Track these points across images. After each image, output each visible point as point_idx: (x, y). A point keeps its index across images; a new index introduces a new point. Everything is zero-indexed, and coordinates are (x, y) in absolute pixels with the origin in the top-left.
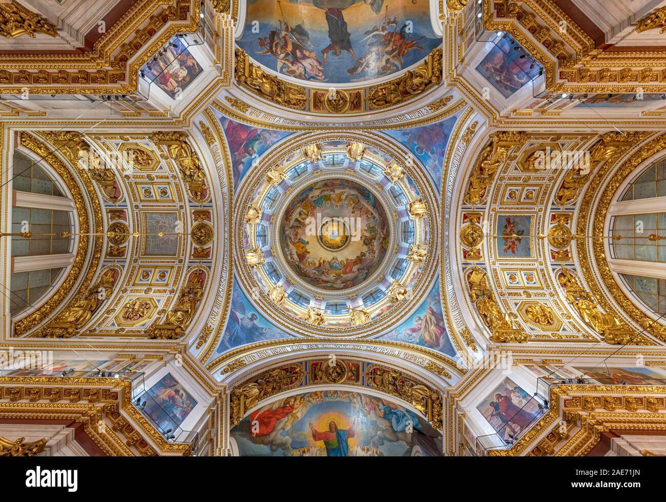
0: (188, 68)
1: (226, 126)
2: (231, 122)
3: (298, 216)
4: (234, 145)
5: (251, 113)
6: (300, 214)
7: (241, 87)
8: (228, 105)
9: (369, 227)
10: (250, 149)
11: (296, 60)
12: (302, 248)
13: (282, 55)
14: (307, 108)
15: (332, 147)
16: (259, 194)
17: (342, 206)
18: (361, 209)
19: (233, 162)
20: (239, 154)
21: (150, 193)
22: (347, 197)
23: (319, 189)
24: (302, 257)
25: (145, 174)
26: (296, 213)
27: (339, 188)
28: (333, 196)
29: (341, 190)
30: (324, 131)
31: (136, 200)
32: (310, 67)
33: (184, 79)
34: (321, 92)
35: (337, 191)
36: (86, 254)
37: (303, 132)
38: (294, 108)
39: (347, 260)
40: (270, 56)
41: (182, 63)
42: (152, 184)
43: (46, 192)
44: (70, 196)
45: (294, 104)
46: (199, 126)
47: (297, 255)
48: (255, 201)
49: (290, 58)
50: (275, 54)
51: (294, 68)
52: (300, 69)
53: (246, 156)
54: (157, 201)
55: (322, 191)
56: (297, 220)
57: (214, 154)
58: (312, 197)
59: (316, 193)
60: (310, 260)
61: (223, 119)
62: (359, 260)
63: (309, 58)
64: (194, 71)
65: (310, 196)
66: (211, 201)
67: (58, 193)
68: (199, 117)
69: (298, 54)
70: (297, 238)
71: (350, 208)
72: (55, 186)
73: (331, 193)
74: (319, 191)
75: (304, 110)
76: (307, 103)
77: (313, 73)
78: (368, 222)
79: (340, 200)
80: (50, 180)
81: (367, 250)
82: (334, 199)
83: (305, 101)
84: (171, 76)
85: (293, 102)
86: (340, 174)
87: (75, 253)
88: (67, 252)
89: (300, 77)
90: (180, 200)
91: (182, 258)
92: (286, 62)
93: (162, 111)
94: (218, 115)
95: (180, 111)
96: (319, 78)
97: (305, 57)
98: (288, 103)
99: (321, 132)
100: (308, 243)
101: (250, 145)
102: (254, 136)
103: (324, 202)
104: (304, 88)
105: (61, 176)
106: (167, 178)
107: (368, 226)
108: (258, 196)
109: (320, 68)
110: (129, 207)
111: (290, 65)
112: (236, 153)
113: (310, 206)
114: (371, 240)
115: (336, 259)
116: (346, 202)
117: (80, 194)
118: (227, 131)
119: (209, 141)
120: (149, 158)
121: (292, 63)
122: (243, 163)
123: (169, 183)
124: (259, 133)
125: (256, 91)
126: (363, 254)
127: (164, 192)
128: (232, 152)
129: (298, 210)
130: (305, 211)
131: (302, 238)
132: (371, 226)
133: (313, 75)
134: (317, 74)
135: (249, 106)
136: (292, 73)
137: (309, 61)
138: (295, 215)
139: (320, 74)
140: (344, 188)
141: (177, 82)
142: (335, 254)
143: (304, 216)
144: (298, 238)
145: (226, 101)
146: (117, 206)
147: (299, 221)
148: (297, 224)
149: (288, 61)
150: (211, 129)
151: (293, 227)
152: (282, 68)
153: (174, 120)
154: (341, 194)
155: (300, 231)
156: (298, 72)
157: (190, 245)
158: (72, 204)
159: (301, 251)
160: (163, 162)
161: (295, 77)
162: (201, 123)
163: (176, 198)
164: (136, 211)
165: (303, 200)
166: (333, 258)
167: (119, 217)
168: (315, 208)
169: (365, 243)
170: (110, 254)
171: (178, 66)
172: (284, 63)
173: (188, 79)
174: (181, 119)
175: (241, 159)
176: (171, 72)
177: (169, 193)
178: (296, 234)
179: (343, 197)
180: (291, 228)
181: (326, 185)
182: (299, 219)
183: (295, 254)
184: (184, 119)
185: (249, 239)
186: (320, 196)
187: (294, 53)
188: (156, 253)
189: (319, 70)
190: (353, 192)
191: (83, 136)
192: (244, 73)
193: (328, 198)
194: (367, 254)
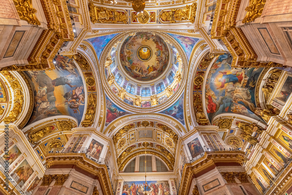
0: (93, 145)
1: (108, 123)
2: (106, 121)
3: (138, 71)
4: (115, 117)
5: (102, 115)
6: (137, 70)
7: (94, 122)
8: (101, 125)
9: (141, 38)
10: (114, 110)
11: (78, 98)
12: (151, 68)
13: (78, 103)
14: (96, 93)
15: (108, 72)
16: (130, 99)
17: (132, 51)
18: (133, 42)
19: (120, 116)
20: (117, 114)
21: (133, 138)
22: (128, 49)
24: (155, 69)
25: (127, 141)
26: (136, 72)
27: (124, 54)
28: (128, 55)
29: (125, 52)
30: (103, 82)
31: (135, 141)
32: (79, 92)
33: (97, 145)
34: (88, 88)
35: (126, 54)
36: (152, 151)
37: (104, 90)
38: (97, 99)
39: (156, 48)
40: (79, 108)
41: (93, 147)
42: (130, 138)
43: (135, 163)
44: (135, 157)
45: (95, 98)
46: (110, 133)
47: (154, 71)
48: (133, 100)
49: (78, 100)
50: (78, 106)
51: (81, 98)
52: (81, 96)
53: (117, 111)
54: (135, 136)
55: (126, 61)
56: (139, 71)
57: (118, 124)
59: (127, 64)
60: (156, 65)
61: (106, 125)
62: (156, 42)
63: (75, 93)
64: (94, 142)
65: (128, 66)
66: (134, 122)
67: (135, 160)
68: (107, 135)
69: (75, 97)
70: (147, 71)
71: (133, 47)
72: (133, 161)
73: (126, 57)
74: (126, 63)
75: (96, 94)
76: (94, 94)
77: (81, 91)
78: (139, 38)
79: (129, 52)
80: (131, 162)
81: (152, 39)
82: (129, 55)
83: (93, 94)
84: (97, 149)
85: (94, 99)
86: (118, 57)
87: (152, 155)
88: (151, 156)
89: (84, 96)
90: (135, 130)
91: (153, 129)
92: (80, 101)
93: (108, 148)
94: (105, 127)
95: (107, 142)
96: (82, 88)
97: (76, 94)
98: (95, 101)
99: (103, 83)
100: (149, 66)
101: (113, 111)
102: (110, 111)
103: (131, 59)
104: (88, 95)
105: (129, 160)
106: (127, 135)
108: (131, 99)
109: (78, 88)
110: (137, 143)
111: (80, 100)
112: (117, 116)
113: (133, 66)
114: (147, 36)
115: (156, 53)
116: (130, 49)
117: (134, 154)
118: (110, 122)
119: (114, 128)
120: (122, 141)
121: (80, 99)
122: (120, 112)
123: (129, 134)
124: (108, 109)
125: (94, 115)
126: (154, 40)
127: (132, 135)
128: (117, 117)
129: (135, 71)
130: (135, 68)
131: (146, 68)
132: (140, 37)
133: (82, 91)
134: (81, 89)
135: (100, 117)
136: (83, 99)
137: (77, 93)
138: (137, 72)
139: (81, 88)
140: (124, 52)
141: (98, 147)
142: (154, 53)
143: (137, 68)
145: (100, 126)
146: (137, 145)
147: (140, 70)
149: (79, 101)
150: (110, 128)
152: (83, 103)
153: (110, 143)
154: (126, 52)
155: (144, 70)
156: (82, 97)
157: (149, 127)
158: (137, 156)
159: (152, 69)
160: (123, 137)
161: (84, 98)
162: (109, 133)
163: (134, 132)
164: (138, 141)
165: (131, 69)
166: (155, 54)
167: (141, 144)
168: (134, 63)
169: (149, 39)
170: (152, 146)
171: (94, 148)
172: (80, 102)
173: (97, 143)
174: (109, 141)
175: (118, 113)
176: (96, 150)
177: (132, 134)
178: (145, 71)
179: (128, 51)
180: (142, 74)
181: (123, 60)
182: (139, 70)
183: (153, 72)
184: (109, 140)
185: (147, 101)
186: (128, 62)
187: (75, 99)
188: (152, 135)
189: (79, 88)
190: (125, 47)
191: (118, 158)
192: (89, 122)
193: (129, 58)
194: (154, 38)
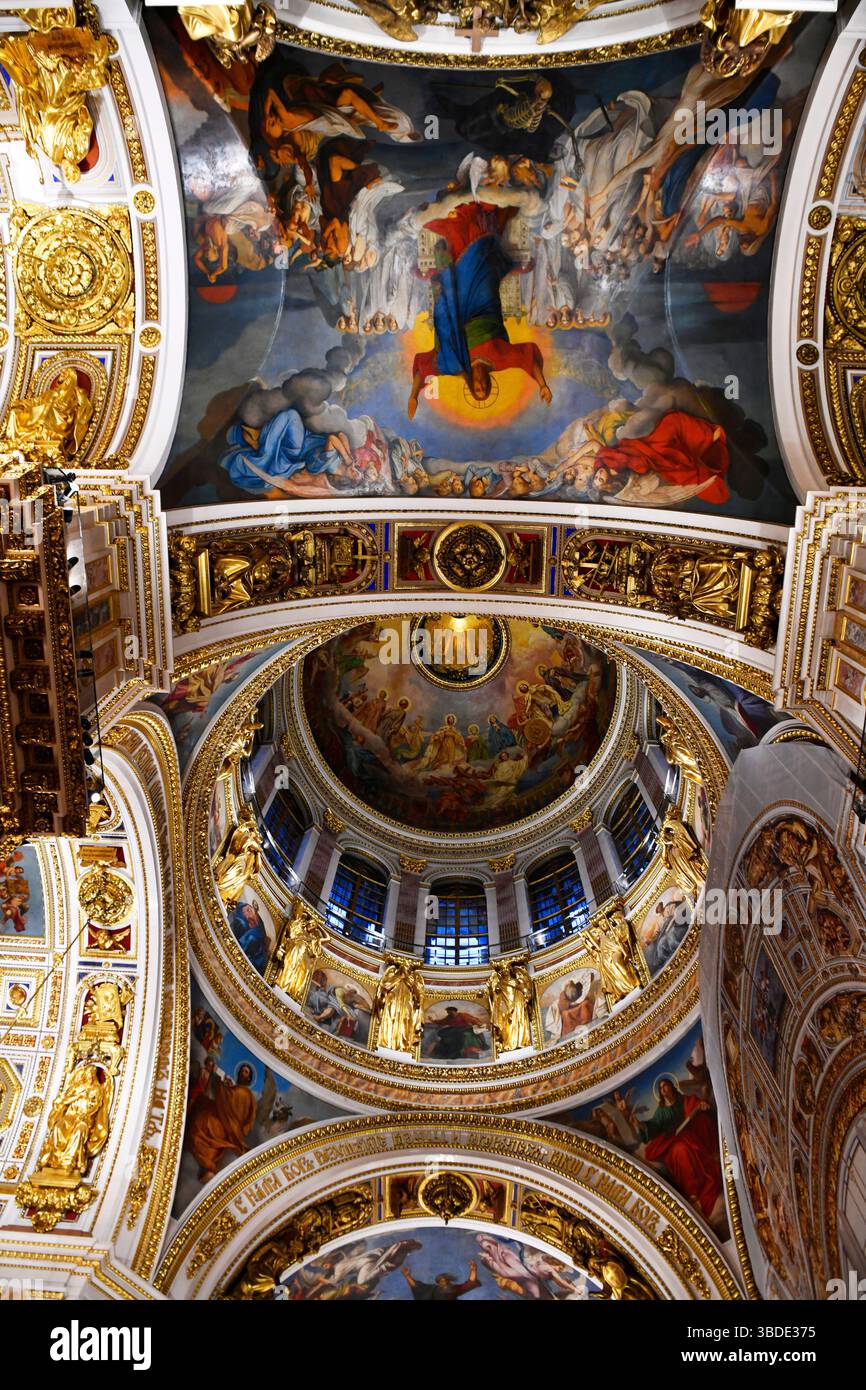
3: (562, 705)
6: (555, 710)
9: (360, 668)
18: (381, 719)
23: (499, 784)
26: (568, 716)
28: (459, 755)
29: (436, 774)
35: (447, 771)
56: (566, 695)
58: (519, 757)
65: (524, 763)
73: (464, 766)
74: (499, 776)
78: (361, 681)
79: (440, 743)
82: (457, 744)
103: (486, 736)
107: (362, 670)
113: (526, 731)
116: (422, 735)
129: (559, 725)
130: (540, 716)
131: (551, 641)
132: (352, 669)
138: (569, 710)
143: (544, 701)
144: (563, 642)
148: (567, 683)
151: (579, 678)
155: (558, 661)
165: (545, 751)
178: (569, 653)
179: (431, 751)
182: (558, 697)
186: (497, 760)
193: (473, 749)
